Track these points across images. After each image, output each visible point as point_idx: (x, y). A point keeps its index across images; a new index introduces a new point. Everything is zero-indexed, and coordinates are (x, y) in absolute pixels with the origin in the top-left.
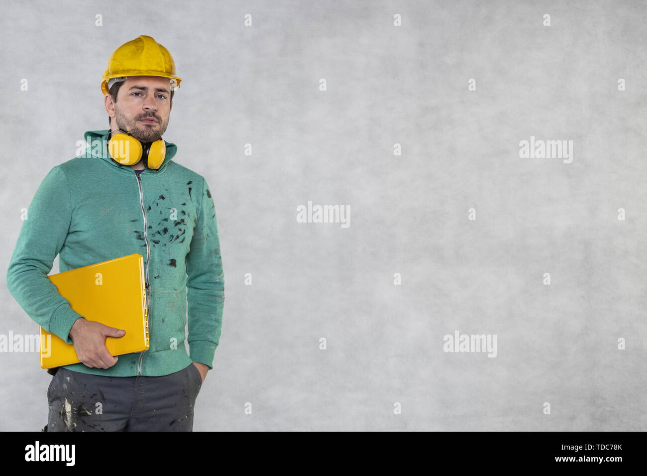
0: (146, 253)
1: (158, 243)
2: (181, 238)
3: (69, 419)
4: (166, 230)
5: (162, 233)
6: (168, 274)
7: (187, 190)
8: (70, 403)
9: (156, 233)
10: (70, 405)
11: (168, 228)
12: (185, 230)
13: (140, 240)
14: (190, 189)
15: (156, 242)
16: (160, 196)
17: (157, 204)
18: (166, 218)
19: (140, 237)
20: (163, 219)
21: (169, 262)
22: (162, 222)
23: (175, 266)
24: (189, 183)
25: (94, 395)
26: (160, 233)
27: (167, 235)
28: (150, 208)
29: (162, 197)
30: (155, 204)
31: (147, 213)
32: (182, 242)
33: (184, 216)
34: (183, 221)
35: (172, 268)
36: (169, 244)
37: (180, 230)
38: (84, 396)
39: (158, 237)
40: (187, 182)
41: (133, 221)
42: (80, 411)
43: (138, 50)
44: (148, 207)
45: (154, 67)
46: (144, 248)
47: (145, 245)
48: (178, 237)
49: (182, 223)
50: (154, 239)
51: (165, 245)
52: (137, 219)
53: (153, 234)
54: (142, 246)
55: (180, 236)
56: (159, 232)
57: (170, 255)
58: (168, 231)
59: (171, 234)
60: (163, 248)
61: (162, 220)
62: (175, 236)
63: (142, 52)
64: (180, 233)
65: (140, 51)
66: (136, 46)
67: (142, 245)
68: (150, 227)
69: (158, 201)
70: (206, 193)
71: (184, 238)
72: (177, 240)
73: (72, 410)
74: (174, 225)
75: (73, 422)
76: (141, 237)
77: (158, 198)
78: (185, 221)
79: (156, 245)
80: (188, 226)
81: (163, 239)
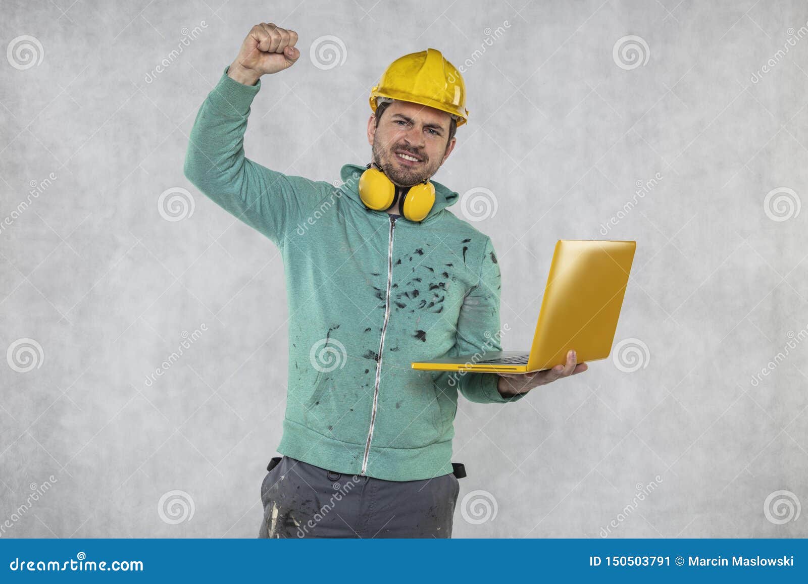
0: (384, 316)
1: (403, 307)
2: (437, 307)
3: (273, 528)
4: (416, 293)
5: (411, 296)
6: (412, 347)
7: (461, 249)
8: (278, 507)
9: (403, 294)
10: (277, 510)
11: (419, 290)
12: (443, 297)
13: (378, 299)
14: (465, 249)
15: (401, 306)
16: (417, 250)
17: (411, 259)
18: (419, 277)
19: (380, 295)
20: (415, 278)
21: (416, 334)
22: (412, 281)
23: (424, 340)
24: (466, 241)
25: (308, 501)
26: (407, 296)
27: (417, 300)
28: (399, 262)
29: (420, 252)
30: (408, 258)
31: (394, 266)
32: (439, 312)
33: (446, 279)
34: (442, 285)
35: (419, 342)
36: (418, 311)
37: (437, 296)
38: (294, 502)
39: (404, 300)
40: (464, 239)
41: (375, 275)
42: (287, 519)
43: (415, 67)
44: (398, 261)
45: (429, 93)
46: (382, 309)
47: (385, 307)
48: (432, 304)
49: (441, 288)
50: (398, 301)
51: (413, 311)
52: (379, 272)
53: (398, 296)
54: (379, 307)
55: (436, 304)
56: (406, 294)
57: (417, 325)
58: (420, 294)
59: (423, 299)
60: (410, 315)
61: (414, 280)
62: (428, 302)
63: (419, 71)
64: (435, 299)
65: (418, 68)
66: (416, 62)
67: (381, 305)
68: (395, 286)
69: (413, 256)
70: (489, 257)
71: (442, 308)
72: (430, 309)
73: (279, 517)
74: (428, 288)
75: (276, 532)
76: (381, 297)
77: (414, 251)
78: (447, 286)
79: (400, 309)
80: (450, 292)
81: (412, 303)
